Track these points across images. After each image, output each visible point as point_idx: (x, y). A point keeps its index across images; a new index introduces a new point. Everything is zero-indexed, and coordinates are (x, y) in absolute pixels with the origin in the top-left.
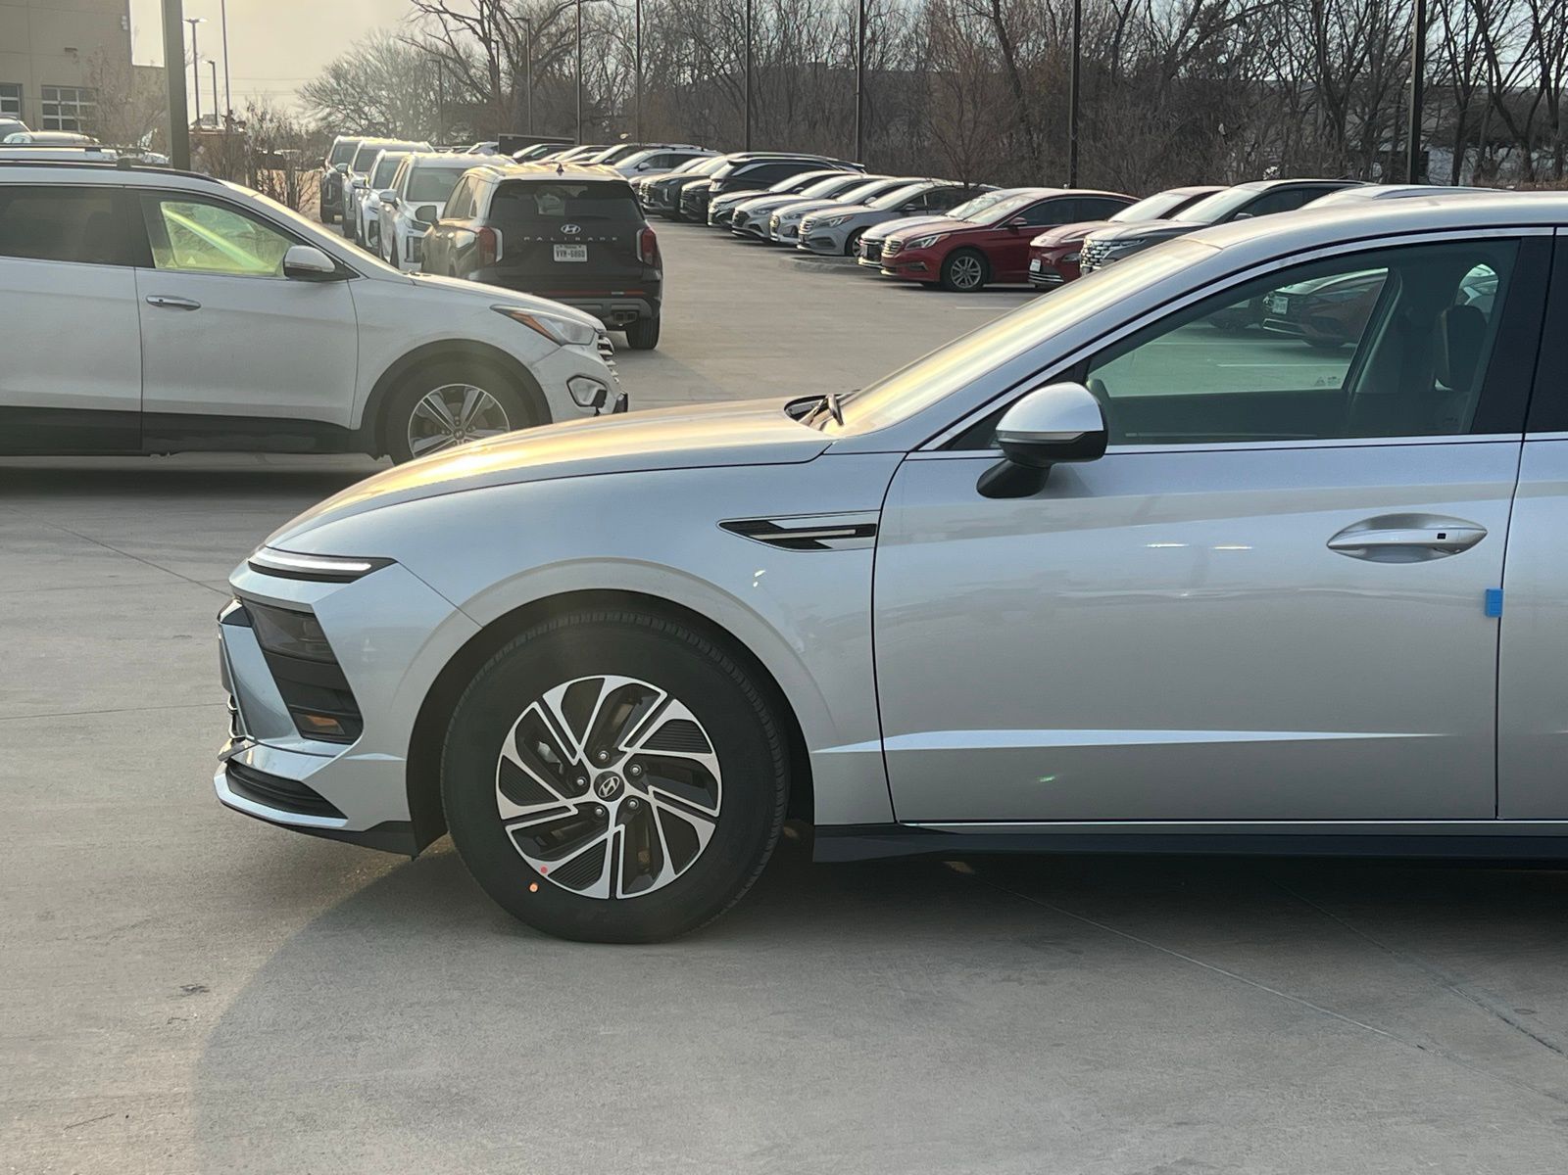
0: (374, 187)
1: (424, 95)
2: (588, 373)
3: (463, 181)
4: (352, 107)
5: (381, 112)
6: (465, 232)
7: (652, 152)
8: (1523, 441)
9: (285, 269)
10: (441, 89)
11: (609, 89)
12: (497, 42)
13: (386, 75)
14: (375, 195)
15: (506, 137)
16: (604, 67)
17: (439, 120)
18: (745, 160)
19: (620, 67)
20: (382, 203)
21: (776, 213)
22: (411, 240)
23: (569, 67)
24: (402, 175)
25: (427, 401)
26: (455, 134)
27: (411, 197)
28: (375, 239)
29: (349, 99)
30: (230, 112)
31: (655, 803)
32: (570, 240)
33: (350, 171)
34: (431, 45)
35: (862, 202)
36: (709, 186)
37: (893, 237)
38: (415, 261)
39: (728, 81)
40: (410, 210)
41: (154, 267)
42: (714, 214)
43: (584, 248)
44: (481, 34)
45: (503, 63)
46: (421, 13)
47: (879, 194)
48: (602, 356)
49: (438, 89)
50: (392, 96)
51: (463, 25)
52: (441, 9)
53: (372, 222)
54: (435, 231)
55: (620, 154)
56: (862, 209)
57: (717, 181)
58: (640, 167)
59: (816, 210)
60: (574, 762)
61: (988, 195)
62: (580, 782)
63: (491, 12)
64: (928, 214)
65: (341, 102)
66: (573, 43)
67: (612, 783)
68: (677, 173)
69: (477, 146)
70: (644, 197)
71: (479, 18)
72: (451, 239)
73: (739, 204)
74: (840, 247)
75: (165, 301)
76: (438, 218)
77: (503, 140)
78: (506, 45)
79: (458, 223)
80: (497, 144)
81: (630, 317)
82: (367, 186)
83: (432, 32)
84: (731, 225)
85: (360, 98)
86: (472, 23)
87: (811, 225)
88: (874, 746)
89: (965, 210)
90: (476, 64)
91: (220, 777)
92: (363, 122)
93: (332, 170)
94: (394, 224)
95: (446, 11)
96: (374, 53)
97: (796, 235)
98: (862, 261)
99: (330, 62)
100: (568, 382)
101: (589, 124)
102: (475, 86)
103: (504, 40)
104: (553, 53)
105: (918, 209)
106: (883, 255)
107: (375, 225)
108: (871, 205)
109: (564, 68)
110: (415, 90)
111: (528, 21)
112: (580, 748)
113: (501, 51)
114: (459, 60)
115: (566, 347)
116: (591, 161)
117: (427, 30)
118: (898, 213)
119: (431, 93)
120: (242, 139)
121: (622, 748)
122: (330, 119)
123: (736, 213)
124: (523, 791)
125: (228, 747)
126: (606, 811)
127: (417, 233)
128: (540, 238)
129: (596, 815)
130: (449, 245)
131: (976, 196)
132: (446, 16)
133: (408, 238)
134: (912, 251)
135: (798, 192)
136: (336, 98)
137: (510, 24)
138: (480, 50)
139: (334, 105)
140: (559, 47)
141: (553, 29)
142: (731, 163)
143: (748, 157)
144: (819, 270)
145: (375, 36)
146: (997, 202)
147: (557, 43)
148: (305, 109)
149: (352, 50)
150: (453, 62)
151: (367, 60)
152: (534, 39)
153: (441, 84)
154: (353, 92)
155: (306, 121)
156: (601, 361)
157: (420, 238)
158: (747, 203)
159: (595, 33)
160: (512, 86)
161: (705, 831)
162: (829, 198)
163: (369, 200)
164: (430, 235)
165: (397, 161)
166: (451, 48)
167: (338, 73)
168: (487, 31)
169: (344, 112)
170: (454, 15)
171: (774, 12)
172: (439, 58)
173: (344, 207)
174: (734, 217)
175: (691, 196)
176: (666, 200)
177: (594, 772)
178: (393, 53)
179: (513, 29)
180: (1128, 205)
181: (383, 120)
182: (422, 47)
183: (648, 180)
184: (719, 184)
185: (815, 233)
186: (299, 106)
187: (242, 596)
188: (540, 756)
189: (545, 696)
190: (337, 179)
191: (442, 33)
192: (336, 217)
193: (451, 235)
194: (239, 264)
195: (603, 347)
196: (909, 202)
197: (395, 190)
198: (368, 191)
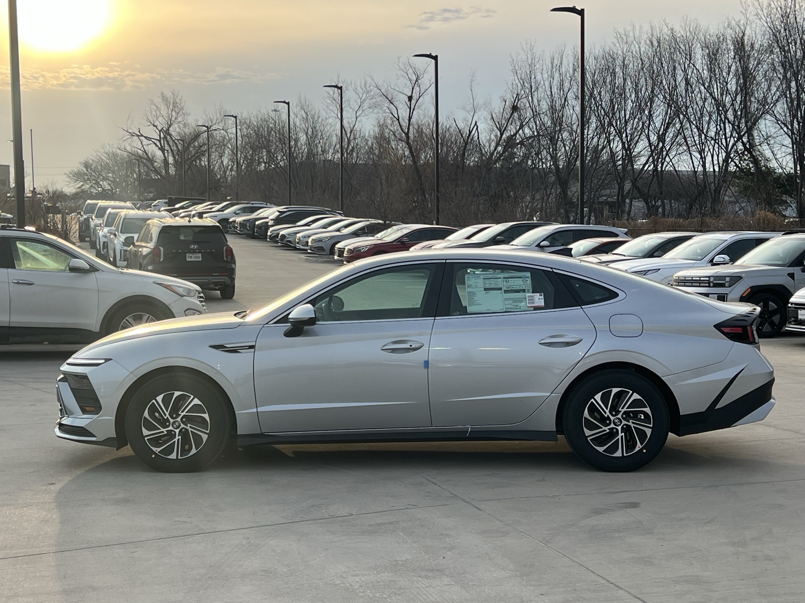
0: (105, 226)
1: (131, 176)
2: (193, 308)
3: (146, 226)
4: (94, 182)
5: (109, 184)
6: (146, 248)
7: (242, 206)
8: (435, 319)
9: (69, 268)
10: (139, 172)
11: (225, 172)
12: (167, 151)
13: (111, 166)
14: (106, 230)
15: (172, 198)
16: (222, 162)
17: (138, 188)
18: (285, 210)
19: (230, 162)
20: (109, 234)
21: (298, 235)
22: (122, 251)
23: (204, 162)
24: (119, 221)
25: (127, 320)
26: (146, 195)
27: (123, 232)
28: (106, 250)
29: (92, 178)
30: (34, 189)
31: (190, 429)
32: (194, 251)
33: (93, 218)
34: (134, 151)
35: (338, 230)
36: (268, 222)
37: (349, 247)
38: (124, 261)
39: (282, 170)
40: (122, 237)
41: (15, 268)
42: (270, 236)
43: (200, 255)
44: (160, 146)
45: (171, 160)
46: (129, 136)
47: (346, 226)
48: (200, 301)
49: (138, 172)
50: (114, 176)
51: (151, 142)
52: (140, 134)
53: (104, 242)
54: (133, 248)
55: (227, 206)
56: (338, 233)
57: (272, 220)
58: (236, 213)
59: (317, 234)
60: (166, 418)
61: (394, 227)
62: (168, 424)
63: (165, 136)
64: (367, 236)
65: (88, 179)
66: (206, 151)
67: (177, 424)
68: (254, 216)
69: (157, 202)
70: (237, 227)
71: (159, 139)
72: (140, 251)
73: (282, 231)
74: (328, 251)
75: (20, 282)
76: (135, 242)
77: (170, 199)
78: (172, 151)
79: (143, 244)
80: (167, 200)
81: (221, 284)
82: (102, 226)
83: (135, 145)
84: (278, 241)
85: (98, 177)
86: (155, 141)
87: (314, 241)
88: (255, 410)
89: (384, 234)
90: (158, 160)
91: (57, 430)
92: (100, 189)
93: (85, 217)
94: (114, 244)
95: (142, 135)
96: (106, 156)
97: (307, 245)
98: (336, 257)
99: (83, 160)
100: (185, 311)
101: (213, 190)
102: (157, 172)
103: (171, 148)
104: (196, 155)
105: (363, 233)
106: (344, 255)
107: (106, 244)
108: (342, 232)
109: (202, 162)
110: (127, 173)
111: (183, 141)
112: (167, 414)
113: (169, 154)
114: (148, 159)
115: (184, 297)
116: (213, 210)
117: (132, 144)
118: (354, 236)
119: (135, 175)
120: (40, 202)
121: (180, 413)
122: (83, 188)
123: (280, 235)
124: (150, 427)
125: (59, 420)
126: (175, 432)
127: (125, 248)
128: (180, 251)
129: (172, 434)
130: (139, 254)
131: (390, 227)
132: (142, 138)
133: (121, 250)
134: (357, 253)
135: (309, 226)
136: (86, 177)
137: (175, 142)
138: (159, 153)
139: (85, 181)
140: (199, 152)
141: (196, 144)
142: (279, 212)
143: (286, 208)
144: (317, 262)
145: (106, 147)
146: (398, 230)
147: (198, 150)
148: (70, 183)
149: (94, 154)
150: (146, 160)
151: (102, 159)
152: (186, 149)
153: (139, 170)
154: (94, 174)
155: (69, 189)
156: (199, 303)
157: (127, 250)
158: (285, 230)
159: (217, 146)
160: (176, 171)
161: (205, 437)
162: (324, 228)
163: (103, 232)
164: (131, 249)
165: (117, 214)
166: (145, 154)
167: (87, 165)
168: (163, 145)
169: (90, 184)
170: (146, 137)
171: (305, 136)
172: (139, 158)
173: (90, 233)
174: (279, 237)
175: (260, 226)
176: (248, 228)
177: (172, 421)
178: (115, 155)
179: (176, 144)
180: (454, 232)
181: (110, 188)
182: (130, 153)
183: (239, 219)
184: (273, 221)
185: (316, 245)
186: (67, 182)
187: (64, 373)
188: (155, 417)
189: (157, 398)
190: (87, 220)
191: (140, 146)
192: (86, 239)
193: (140, 250)
194: (49, 267)
195: (201, 297)
196: (360, 230)
197: (115, 229)
198: (102, 228)
